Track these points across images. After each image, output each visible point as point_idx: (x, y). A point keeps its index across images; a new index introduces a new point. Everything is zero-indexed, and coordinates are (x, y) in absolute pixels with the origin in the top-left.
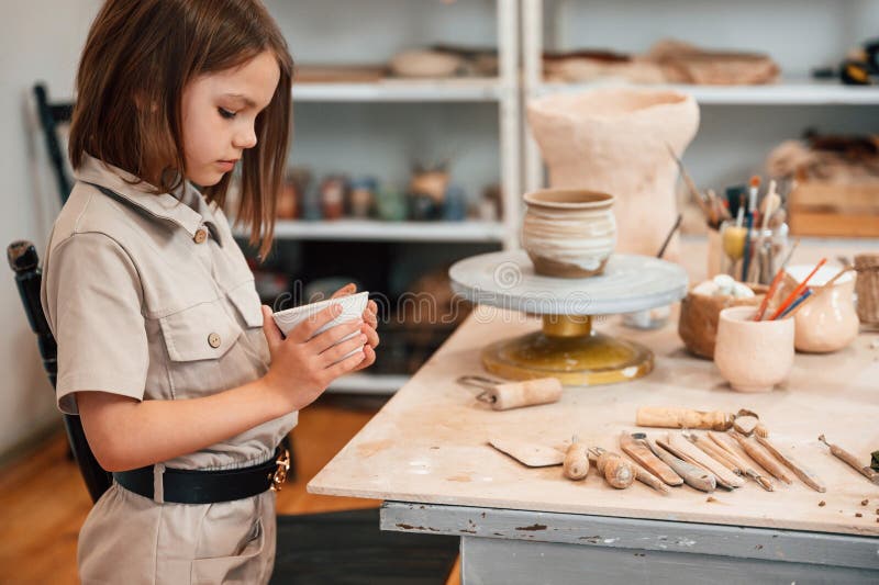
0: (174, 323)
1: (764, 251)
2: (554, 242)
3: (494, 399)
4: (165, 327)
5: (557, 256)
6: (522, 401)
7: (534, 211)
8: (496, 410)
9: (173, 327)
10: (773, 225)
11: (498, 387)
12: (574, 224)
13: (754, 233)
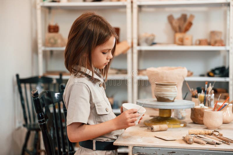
0: (98, 105)
1: (209, 100)
2: (163, 93)
3: (152, 129)
4: (96, 106)
5: (164, 97)
6: (159, 129)
7: (158, 86)
8: (152, 132)
9: (98, 106)
10: (211, 94)
11: (153, 126)
12: (168, 88)
13: (206, 95)
